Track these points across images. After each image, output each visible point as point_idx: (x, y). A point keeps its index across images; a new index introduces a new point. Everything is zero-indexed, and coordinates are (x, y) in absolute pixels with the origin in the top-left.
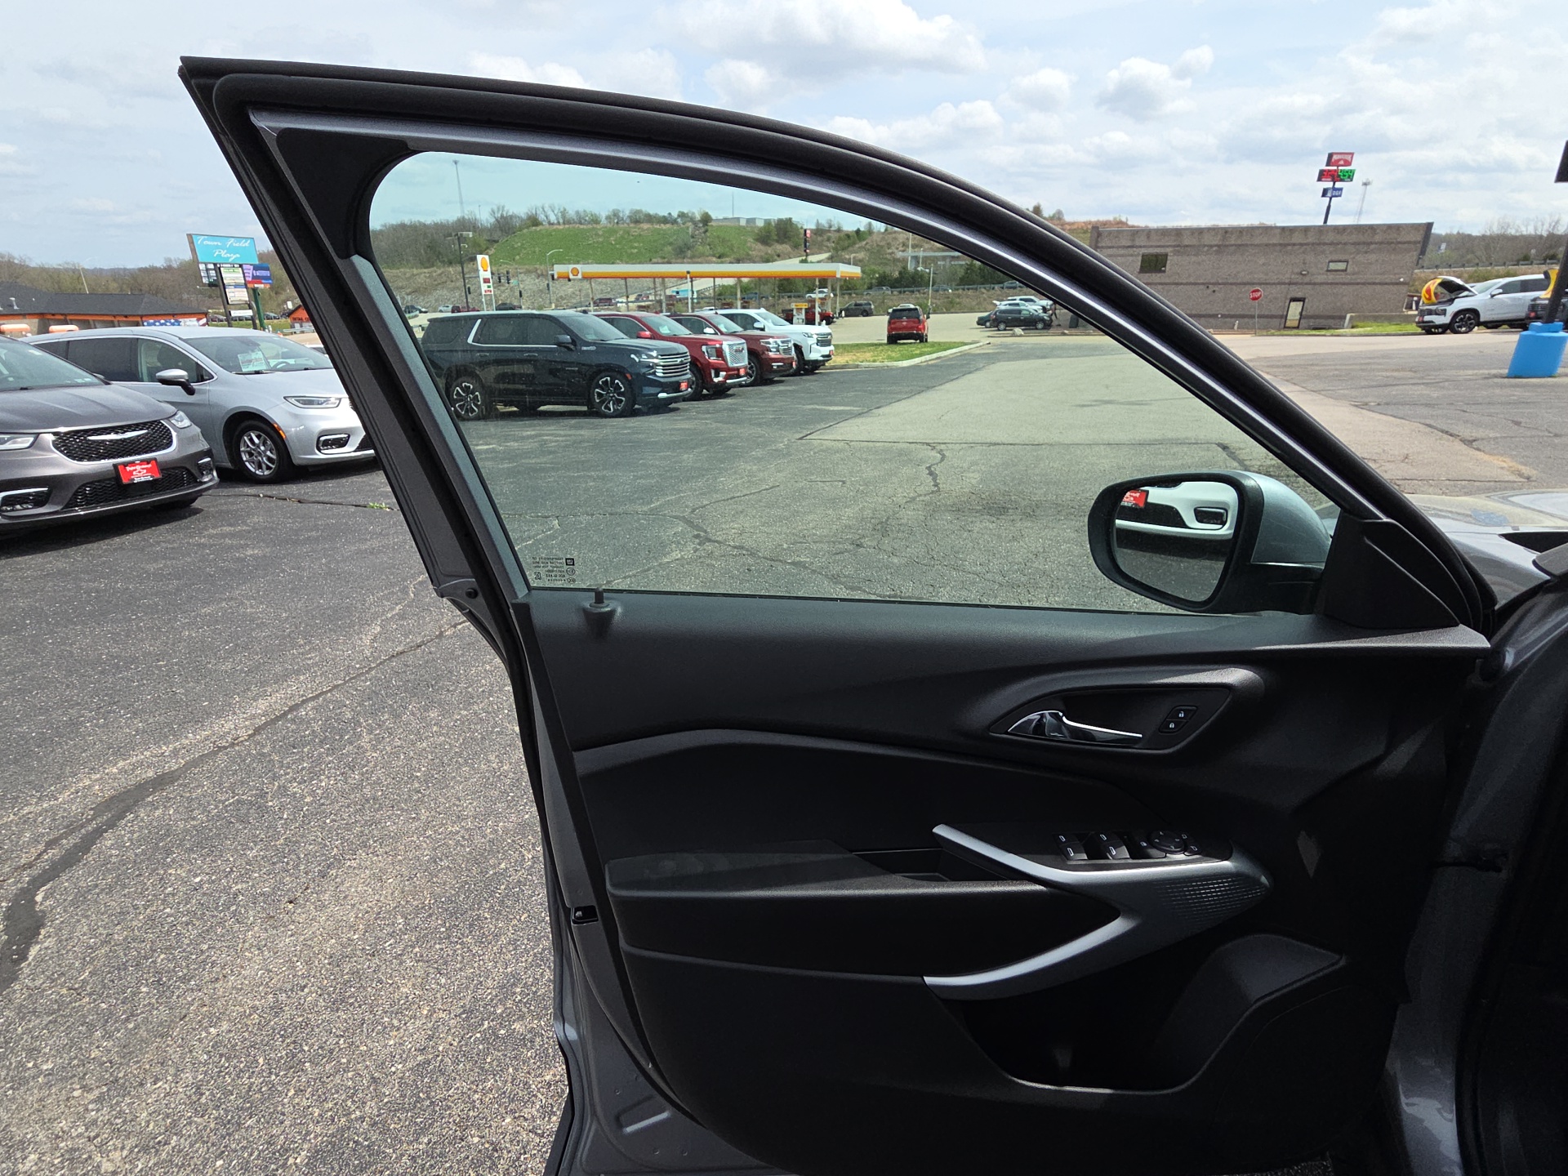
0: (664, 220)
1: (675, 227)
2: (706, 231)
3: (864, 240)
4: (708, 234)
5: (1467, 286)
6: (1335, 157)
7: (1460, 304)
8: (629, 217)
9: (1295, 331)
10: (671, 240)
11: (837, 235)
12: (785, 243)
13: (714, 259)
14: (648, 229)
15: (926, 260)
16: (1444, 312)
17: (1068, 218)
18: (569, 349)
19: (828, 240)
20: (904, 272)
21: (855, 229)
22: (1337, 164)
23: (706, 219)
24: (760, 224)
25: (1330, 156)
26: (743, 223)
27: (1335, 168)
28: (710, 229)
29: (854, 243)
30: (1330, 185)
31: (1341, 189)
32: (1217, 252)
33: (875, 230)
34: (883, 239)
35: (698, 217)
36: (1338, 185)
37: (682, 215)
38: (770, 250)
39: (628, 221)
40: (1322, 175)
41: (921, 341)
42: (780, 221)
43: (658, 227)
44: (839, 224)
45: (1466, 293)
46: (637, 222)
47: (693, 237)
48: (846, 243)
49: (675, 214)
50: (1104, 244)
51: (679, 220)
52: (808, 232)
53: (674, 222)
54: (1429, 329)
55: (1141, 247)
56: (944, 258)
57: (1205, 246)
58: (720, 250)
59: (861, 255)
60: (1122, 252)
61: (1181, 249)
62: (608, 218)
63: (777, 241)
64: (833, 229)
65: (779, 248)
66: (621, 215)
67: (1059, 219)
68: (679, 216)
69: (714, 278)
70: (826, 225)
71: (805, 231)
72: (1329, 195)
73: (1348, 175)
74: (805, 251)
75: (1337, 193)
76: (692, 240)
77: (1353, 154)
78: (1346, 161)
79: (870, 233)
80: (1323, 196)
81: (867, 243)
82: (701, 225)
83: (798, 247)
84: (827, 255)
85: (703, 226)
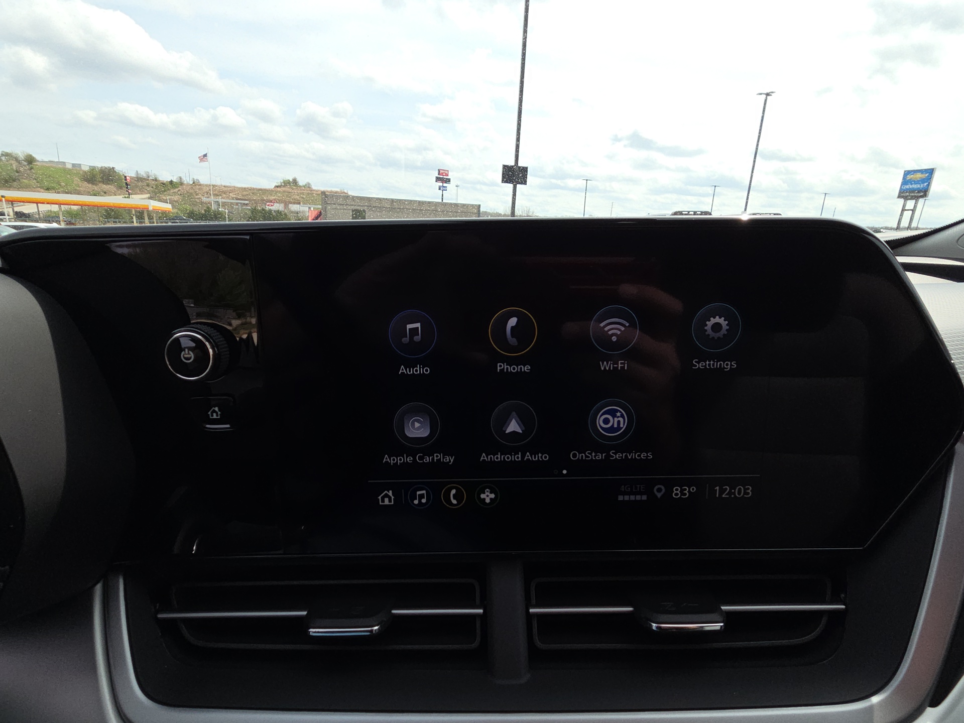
2: (31, 168)
3: (177, 188)
4: (34, 171)
6: (441, 172)
11: (155, 183)
12: (111, 185)
13: (42, 190)
15: (224, 204)
17: (314, 188)
19: (148, 185)
20: (208, 210)
21: (169, 180)
22: (442, 174)
23: (30, 160)
24: (86, 168)
25: (439, 170)
26: (69, 166)
27: (442, 176)
28: (34, 167)
29: (170, 189)
30: (441, 184)
31: (446, 187)
32: (391, 211)
33: (185, 182)
34: (192, 188)
35: (21, 157)
36: (445, 185)
37: (5, 154)
38: (96, 188)
40: (438, 179)
42: (103, 169)
44: (155, 175)
47: (17, 172)
48: (162, 189)
50: (330, 202)
51: (3, 158)
52: (127, 178)
55: (350, 205)
56: (237, 204)
57: (382, 207)
58: (47, 183)
59: (176, 198)
60: (340, 207)
61: (372, 208)
63: (103, 182)
64: (151, 178)
65: (105, 187)
67: (309, 187)
69: (37, 203)
70: (145, 176)
72: (442, 189)
73: (448, 181)
74: (127, 191)
75: (444, 189)
76: (17, 174)
77: (448, 171)
78: (446, 174)
79: (181, 184)
80: (440, 189)
81: (179, 190)
82: (25, 163)
83: (121, 188)
84: (148, 195)
85: (28, 165)
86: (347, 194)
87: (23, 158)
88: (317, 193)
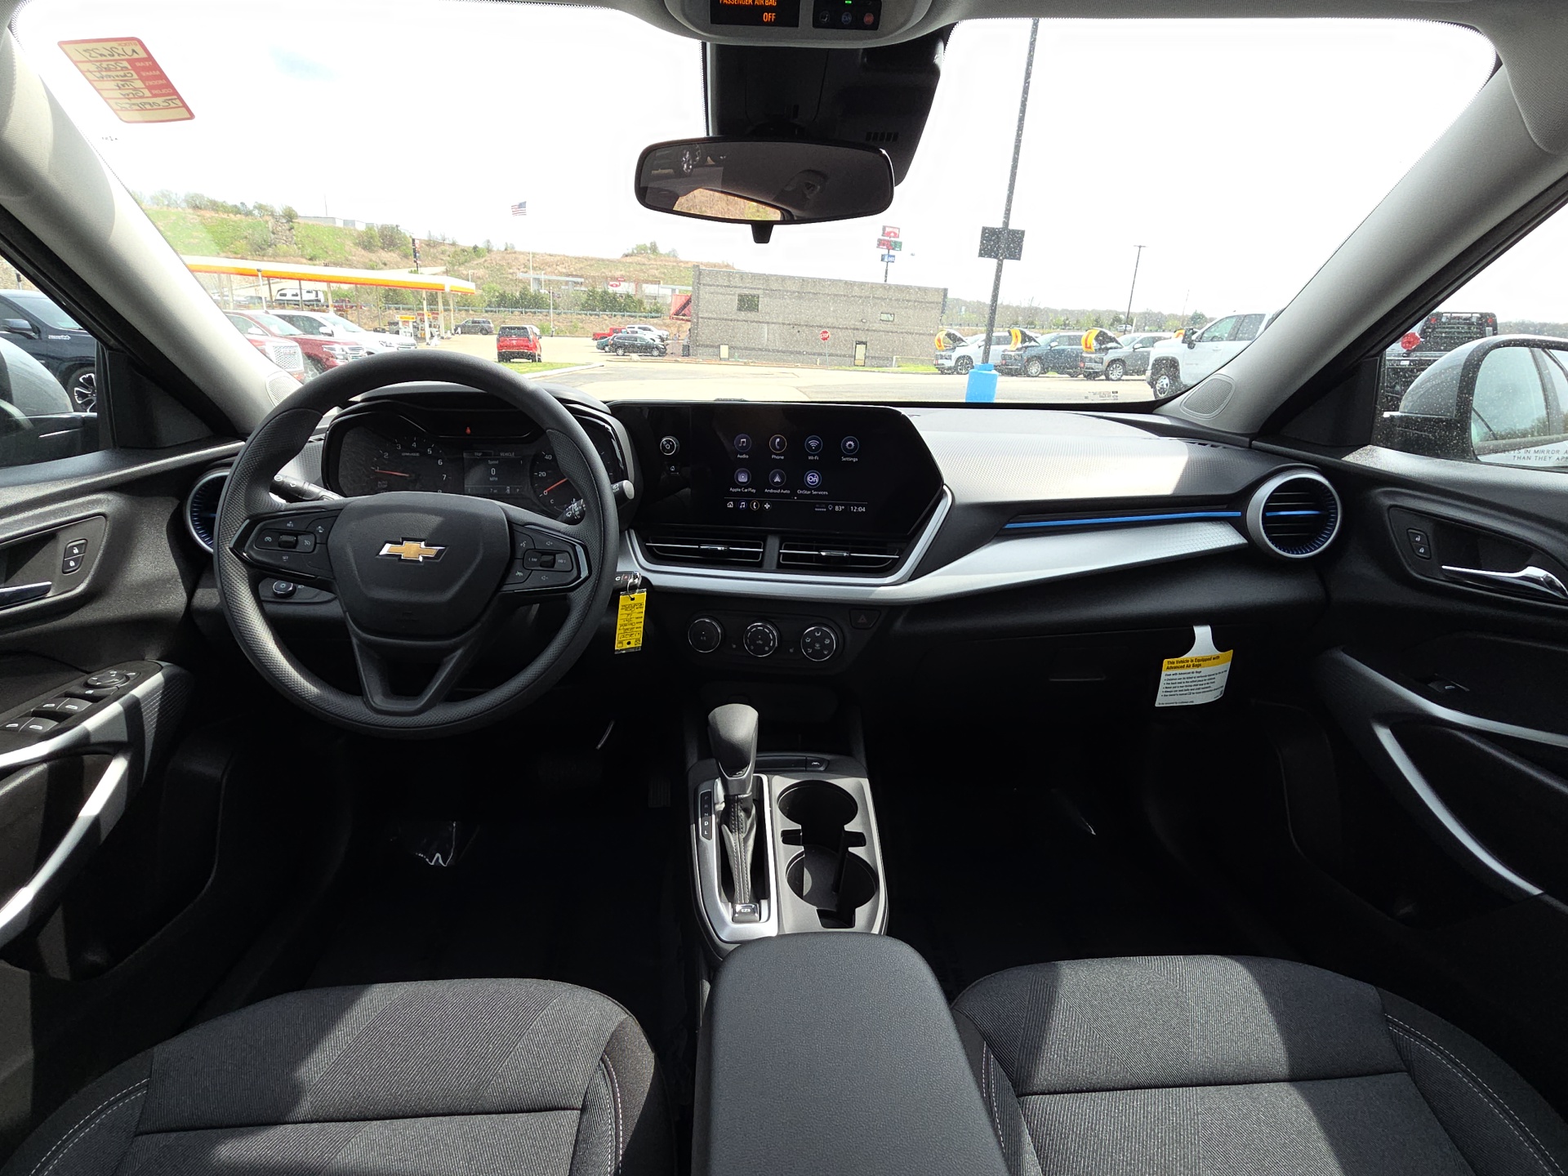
0: (236, 210)
1: (250, 219)
2: (291, 228)
3: (483, 257)
4: (293, 232)
5: (964, 339)
6: (888, 230)
7: (960, 352)
8: (186, 201)
9: (861, 368)
10: (246, 234)
11: (453, 249)
12: (394, 252)
13: (304, 261)
14: (212, 218)
15: (548, 284)
16: (949, 358)
17: (682, 257)
18: (30, 337)
19: (443, 253)
20: (525, 293)
21: (472, 245)
22: (888, 235)
23: (290, 216)
24: (361, 227)
25: (884, 228)
26: (340, 224)
27: (888, 238)
28: (296, 226)
29: (473, 259)
30: (886, 252)
31: (894, 256)
32: (800, 298)
33: (495, 249)
34: (503, 258)
35: (279, 210)
36: (892, 252)
37: (260, 207)
38: (373, 257)
39: (184, 205)
40: (881, 243)
41: (534, 361)
42: (384, 228)
43: (225, 216)
44: (453, 238)
45: (963, 344)
46: (196, 207)
47: (274, 233)
48: (462, 259)
49: (250, 206)
50: (705, 282)
51: (256, 212)
52: (416, 241)
53: (248, 214)
54: (943, 371)
55: (736, 287)
56: (567, 283)
57: (787, 291)
58: (309, 251)
59: (481, 272)
60: (721, 290)
61: (771, 292)
62: (152, 198)
63: (383, 249)
64: (447, 242)
65: (385, 255)
66: (174, 197)
67: (674, 256)
68: (255, 207)
69: (300, 280)
70: (439, 238)
71: (414, 240)
72: (886, 260)
73: (896, 246)
74: (415, 262)
75: (891, 259)
76: (273, 236)
77: (899, 229)
78: (895, 234)
79: (489, 251)
80: (882, 260)
81: (486, 261)
82: (284, 221)
83: (406, 256)
84: (443, 269)
85: (288, 222)
86: (733, 268)
87: (281, 213)
88: (686, 265)
